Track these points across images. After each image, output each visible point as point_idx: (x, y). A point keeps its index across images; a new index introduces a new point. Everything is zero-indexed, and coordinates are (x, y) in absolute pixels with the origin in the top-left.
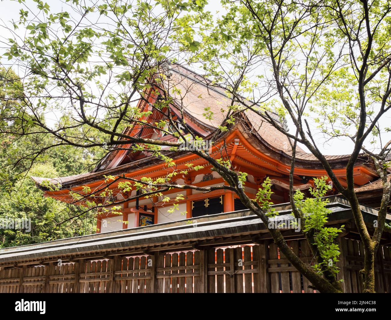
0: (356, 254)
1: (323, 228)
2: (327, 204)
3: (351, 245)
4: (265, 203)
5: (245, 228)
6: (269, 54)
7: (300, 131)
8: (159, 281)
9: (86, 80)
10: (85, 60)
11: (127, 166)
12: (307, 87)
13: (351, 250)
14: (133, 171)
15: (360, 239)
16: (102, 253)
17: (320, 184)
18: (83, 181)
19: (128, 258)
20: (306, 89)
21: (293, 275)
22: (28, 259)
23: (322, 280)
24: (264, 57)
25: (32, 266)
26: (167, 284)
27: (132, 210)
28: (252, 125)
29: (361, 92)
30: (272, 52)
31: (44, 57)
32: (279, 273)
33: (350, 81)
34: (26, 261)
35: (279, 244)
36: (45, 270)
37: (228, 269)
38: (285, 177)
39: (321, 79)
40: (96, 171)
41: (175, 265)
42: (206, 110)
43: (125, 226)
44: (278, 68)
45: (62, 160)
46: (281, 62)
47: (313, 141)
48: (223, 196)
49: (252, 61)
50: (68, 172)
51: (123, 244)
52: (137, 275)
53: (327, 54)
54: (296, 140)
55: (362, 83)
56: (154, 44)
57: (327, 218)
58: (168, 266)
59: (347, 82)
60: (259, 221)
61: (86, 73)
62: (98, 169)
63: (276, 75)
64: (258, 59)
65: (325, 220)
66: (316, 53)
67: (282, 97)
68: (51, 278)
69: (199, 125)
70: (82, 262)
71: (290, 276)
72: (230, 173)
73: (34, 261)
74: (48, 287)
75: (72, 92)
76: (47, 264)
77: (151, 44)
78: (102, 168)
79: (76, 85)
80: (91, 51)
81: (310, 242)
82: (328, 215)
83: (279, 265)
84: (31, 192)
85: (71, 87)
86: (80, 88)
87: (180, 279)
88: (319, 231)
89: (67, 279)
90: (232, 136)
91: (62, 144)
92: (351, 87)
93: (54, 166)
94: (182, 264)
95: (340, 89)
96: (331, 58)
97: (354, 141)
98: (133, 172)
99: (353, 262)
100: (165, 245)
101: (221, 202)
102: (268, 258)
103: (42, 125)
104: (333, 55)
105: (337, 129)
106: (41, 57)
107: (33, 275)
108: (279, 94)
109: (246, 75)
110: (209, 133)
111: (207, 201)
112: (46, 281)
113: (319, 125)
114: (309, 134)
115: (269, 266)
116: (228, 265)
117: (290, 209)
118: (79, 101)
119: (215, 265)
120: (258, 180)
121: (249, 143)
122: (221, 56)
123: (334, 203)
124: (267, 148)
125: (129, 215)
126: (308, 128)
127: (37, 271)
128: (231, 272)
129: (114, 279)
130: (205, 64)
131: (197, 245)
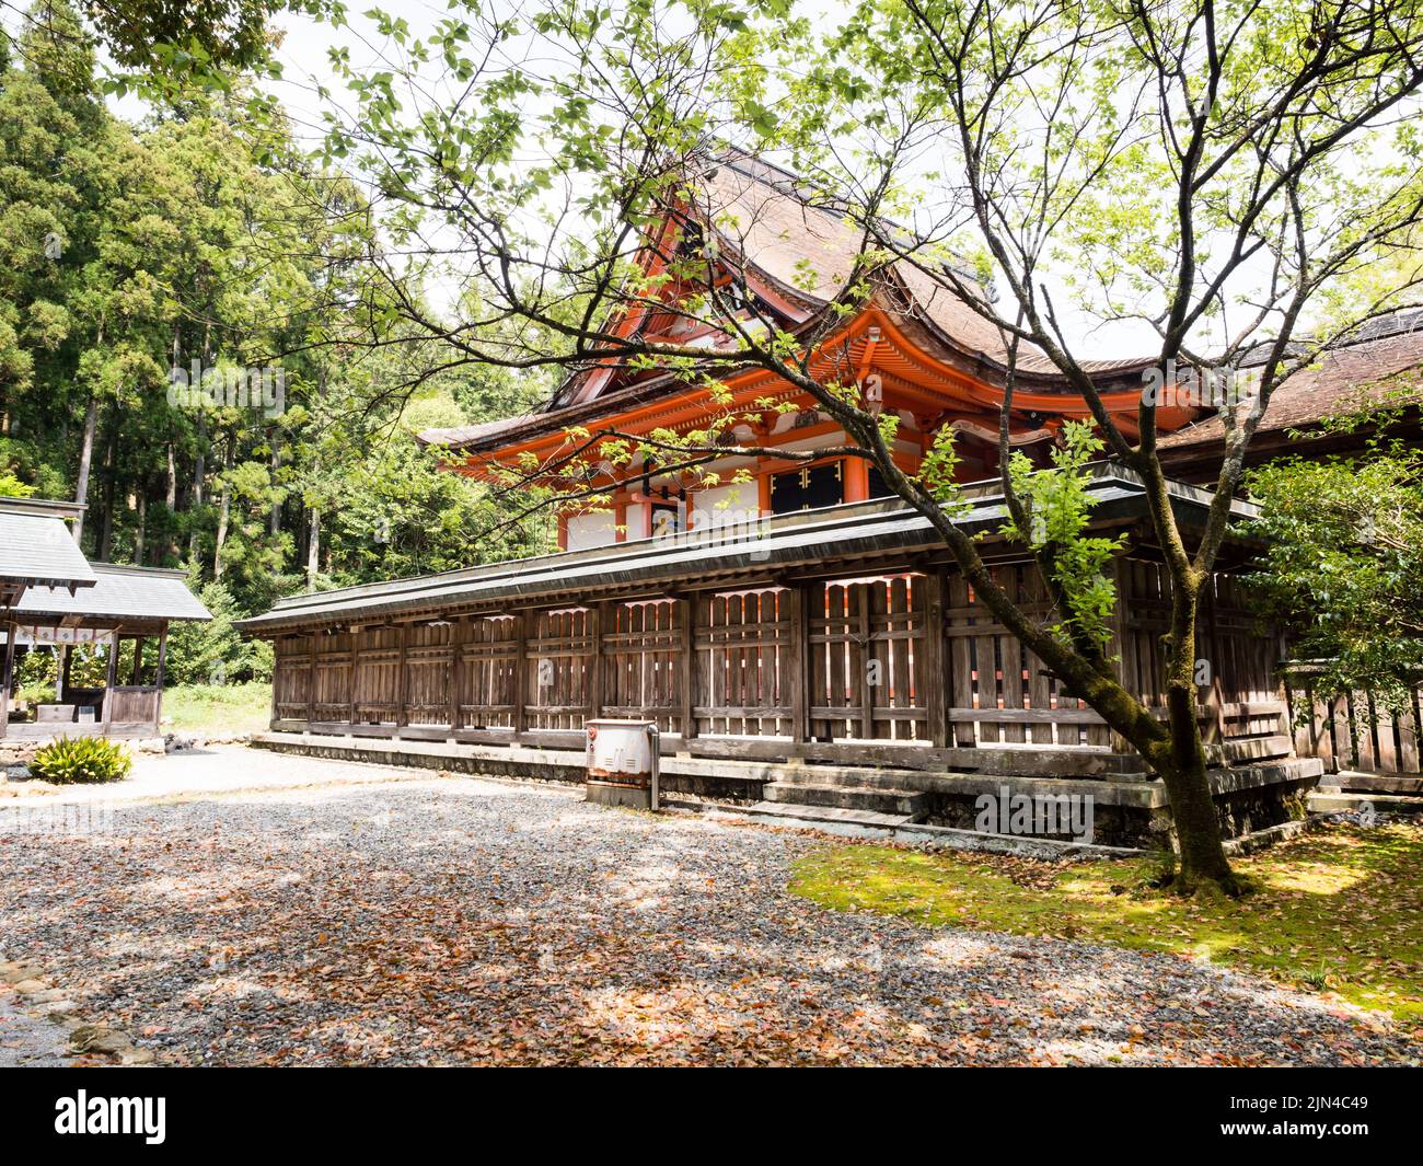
0: (1150, 593)
1: (1078, 538)
2: (1087, 483)
3: (1140, 573)
4: (941, 484)
5: (893, 539)
6: (955, 116)
7: (1027, 308)
8: (701, 656)
9: (512, 206)
10: (506, 158)
11: (618, 396)
12: (1047, 198)
13: (1141, 585)
14: (633, 408)
15: (1161, 559)
16: (572, 595)
17: (1077, 438)
18: (522, 433)
19: (630, 605)
20: (1045, 202)
21: (1004, 642)
22: (413, 610)
23: (1072, 658)
24: (941, 125)
25: (424, 623)
26: (718, 662)
27: (634, 497)
28: (910, 294)
29: (1185, 209)
30: (961, 115)
31: (409, 154)
32: (971, 639)
33: (1153, 177)
34: (410, 614)
35: (973, 578)
36: (452, 631)
37: (855, 629)
38: (988, 415)
39: (1082, 175)
40: (549, 411)
41: (735, 622)
42: (800, 266)
43: (621, 536)
44: (977, 154)
45: (472, 384)
46: (985, 136)
47: (1059, 336)
48: (842, 462)
49: (912, 138)
50: (487, 411)
51: (617, 575)
52: (652, 644)
53: (1099, 112)
54: (1019, 334)
55: (1188, 188)
56: (670, 107)
57: (1087, 517)
58: (719, 624)
59: (1147, 181)
60: (922, 523)
61: (511, 189)
62: (554, 406)
63: (973, 174)
64: (927, 130)
65: (1083, 521)
66: (1072, 110)
67: (985, 226)
68: (467, 649)
69: (784, 294)
70: (529, 615)
71: (997, 648)
72: (860, 419)
73: (427, 612)
74: (460, 666)
75: (480, 237)
76: (455, 620)
77: (662, 109)
78: (563, 401)
79: (488, 221)
80: (520, 133)
81: (1045, 573)
82: (1090, 510)
83: (971, 622)
84: (409, 459)
85: (477, 227)
86: (497, 227)
87: (747, 652)
88: (1066, 546)
89: (499, 651)
90: (862, 320)
91: (466, 361)
92: (1154, 193)
93: (456, 399)
94: (751, 620)
95: (1130, 197)
96: (1109, 122)
97: (1159, 330)
98: (633, 412)
99: (1144, 612)
100: (712, 578)
101: (838, 476)
102: (947, 605)
103: (417, 318)
104: (1114, 114)
105: (1117, 301)
106: (400, 155)
107: (427, 642)
108: (977, 221)
109: (895, 174)
110: (809, 313)
111: (804, 473)
112: (455, 654)
113: (1073, 290)
114: (1052, 320)
115: (948, 622)
116: (854, 620)
117: (999, 492)
118: (498, 260)
119: (827, 622)
120: (925, 422)
121: (903, 335)
122: (835, 132)
123: (1104, 479)
124: (948, 346)
125: (630, 510)
126: (1049, 305)
127: (436, 634)
128: (863, 636)
129: (601, 651)
130: (797, 155)
131: (782, 578)
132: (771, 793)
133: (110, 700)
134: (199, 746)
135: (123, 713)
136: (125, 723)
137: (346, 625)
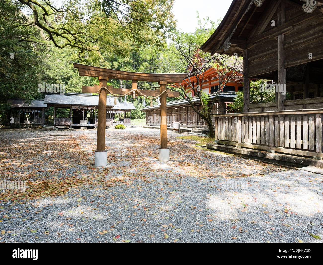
48: (219, 85)
101: (218, 87)
111: (215, 86)
132: (191, 131)
133: (125, 120)
134: (137, 127)
135: (126, 122)
136: (126, 123)
137: (153, 110)
